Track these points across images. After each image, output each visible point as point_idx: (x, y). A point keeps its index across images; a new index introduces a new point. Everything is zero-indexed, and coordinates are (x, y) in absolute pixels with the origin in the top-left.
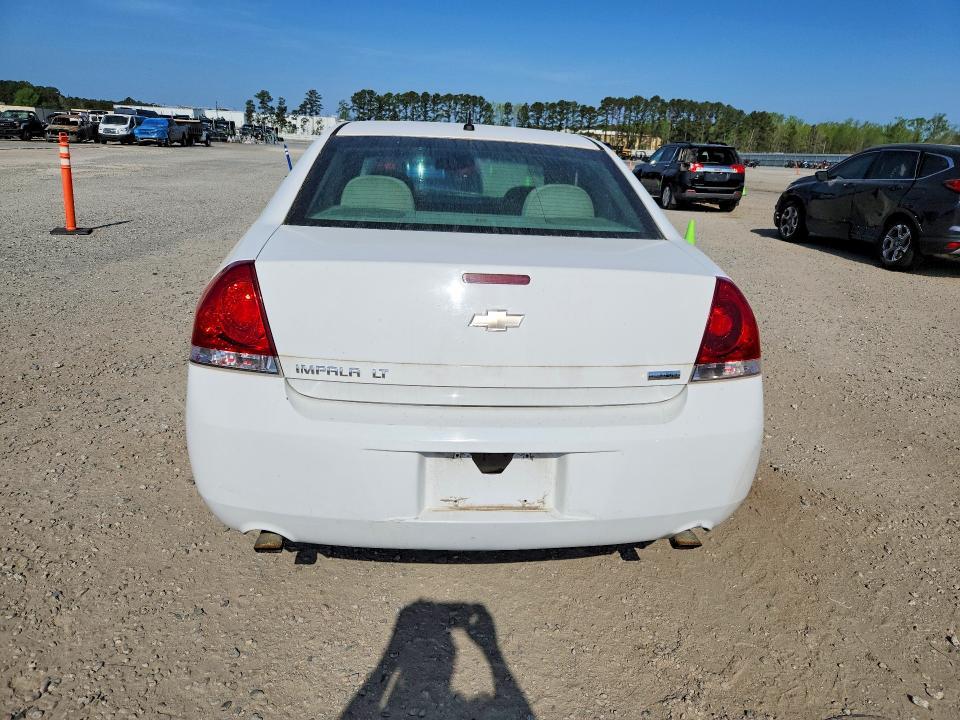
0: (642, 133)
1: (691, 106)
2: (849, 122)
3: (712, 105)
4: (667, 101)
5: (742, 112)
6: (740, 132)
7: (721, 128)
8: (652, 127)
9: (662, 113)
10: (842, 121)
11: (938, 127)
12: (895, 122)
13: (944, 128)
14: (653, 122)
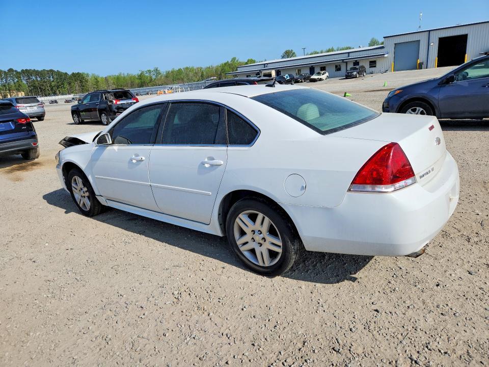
0: (10, 91)
1: (37, 73)
2: (120, 74)
3: (48, 71)
4: (19, 70)
5: (66, 74)
6: (70, 84)
7: (58, 83)
8: (15, 86)
9: (18, 77)
10: (117, 74)
11: (157, 73)
12: (140, 73)
13: (160, 73)
14: (15, 83)
